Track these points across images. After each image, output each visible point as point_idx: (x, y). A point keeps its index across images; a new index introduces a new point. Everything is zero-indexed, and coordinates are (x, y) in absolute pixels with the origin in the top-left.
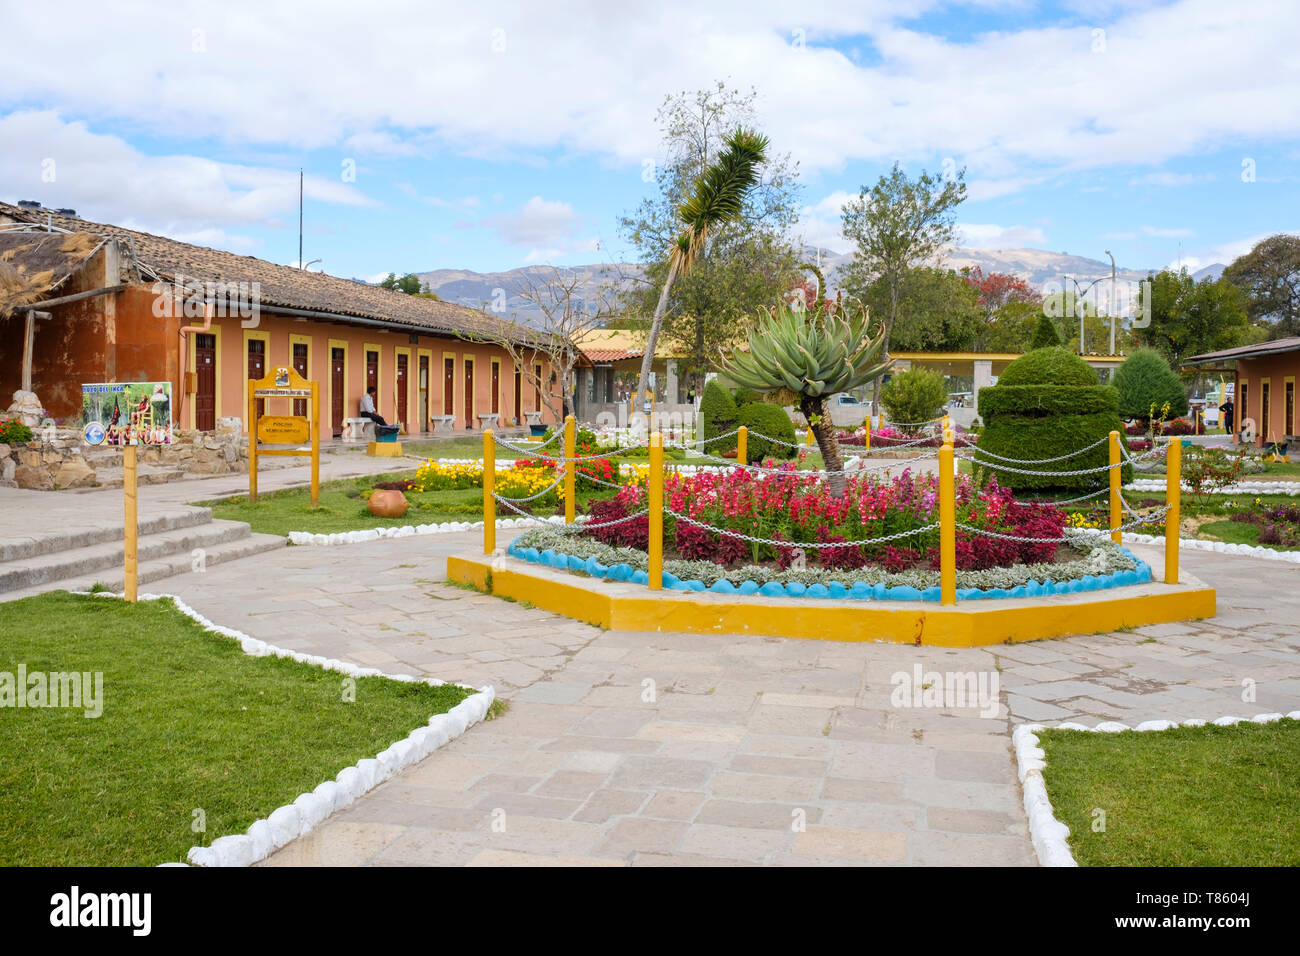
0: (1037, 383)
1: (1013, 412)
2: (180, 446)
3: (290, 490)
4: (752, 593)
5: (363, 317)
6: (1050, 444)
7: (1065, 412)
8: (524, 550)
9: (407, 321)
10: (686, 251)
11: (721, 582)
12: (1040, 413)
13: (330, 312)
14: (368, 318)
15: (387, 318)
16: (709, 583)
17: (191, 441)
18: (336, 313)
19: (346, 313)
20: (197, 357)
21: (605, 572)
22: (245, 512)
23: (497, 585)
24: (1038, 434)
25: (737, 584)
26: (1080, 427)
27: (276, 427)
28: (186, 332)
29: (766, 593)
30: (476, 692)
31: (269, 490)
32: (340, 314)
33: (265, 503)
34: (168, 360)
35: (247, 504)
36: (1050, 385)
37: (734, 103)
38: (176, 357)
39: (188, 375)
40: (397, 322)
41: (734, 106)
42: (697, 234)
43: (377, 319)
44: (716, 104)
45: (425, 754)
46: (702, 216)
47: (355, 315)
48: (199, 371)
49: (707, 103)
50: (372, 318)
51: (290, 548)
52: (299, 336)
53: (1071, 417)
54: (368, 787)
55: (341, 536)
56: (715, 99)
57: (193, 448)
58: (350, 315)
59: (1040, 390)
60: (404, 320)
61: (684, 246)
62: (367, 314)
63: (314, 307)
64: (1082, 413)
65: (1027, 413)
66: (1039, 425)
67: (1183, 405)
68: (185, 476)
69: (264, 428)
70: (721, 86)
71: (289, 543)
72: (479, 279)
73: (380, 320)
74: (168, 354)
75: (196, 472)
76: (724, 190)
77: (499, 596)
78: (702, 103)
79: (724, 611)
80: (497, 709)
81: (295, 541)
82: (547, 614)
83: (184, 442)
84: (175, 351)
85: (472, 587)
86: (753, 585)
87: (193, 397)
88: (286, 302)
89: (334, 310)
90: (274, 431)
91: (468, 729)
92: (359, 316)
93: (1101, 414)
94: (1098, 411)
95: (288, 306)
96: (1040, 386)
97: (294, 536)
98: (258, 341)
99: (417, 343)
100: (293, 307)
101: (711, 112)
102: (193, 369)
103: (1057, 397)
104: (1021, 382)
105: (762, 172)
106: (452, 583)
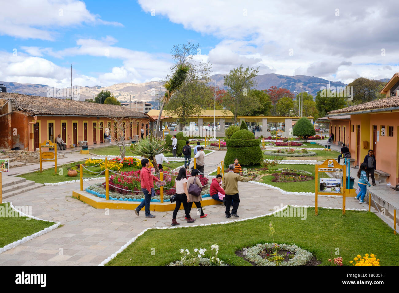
0: (239, 139)
1: (233, 146)
2: (26, 156)
3: (52, 168)
4: (126, 200)
5: (81, 115)
6: (241, 154)
7: (244, 146)
8: (88, 190)
9: (94, 114)
10: (167, 97)
11: (121, 198)
12: (239, 147)
13: (71, 115)
14: (83, 115)
15: (88, 114)
16: (118, 198)
17: (29, 155)
18: (73, 115)
19: (76, 115)
20: (34, 129)
21: (100, 196)
22: (38, 175)
23: (81, 198)
24: (238, 152)
25: (123, 199)
26: (248, 150)
27: (46, 155)
28: (30, 124)
29: (129, 201)
30: (57, 223)
31: (46, 168)
32: (74, 115)
33: (43, 173)
34: (25, 131)
35: (39, 173)
36: (241, 140)
37: (193, 48)
38: (27, 130)
39: (31, 134)
40: (91, 115)
41: (193, 49)
42: (170, 93)
43: (85, 115)
44: (188, 48)
45: (41, 235)
46: (171, 88)
47: (79, 115)
48: (34, 133)
49: (186, 48)
50: (84, 115)
51: (44, 187)
52: (64, 121)
53: (246, 148)
54: (28, 240)
55: (56, 184)
56: (187, 47)
57: (29, 157)
58: (77, 115)
59: (238, 141)
60: (93, 115)
61: (166, 96)
62: (82, 114)
63: (66, 114)
64: (249, 147)
65: (236, 147)
66: (238, 149)
67: (314, 132)
68: (27, 164)
69: (43, 155)
70: (189, 43)
71: (44, 186)
72: (135, 86)
73: (86, 115)
74: (25, 130)
75: (30, 163)
76: (177, 81)
77: (80, 200)
78: (184, 48)
79: (119, 204)
80: (60, 226)
81: (45, 185)
82: (87, 205)
83: (27, 155)
84: (27, 129)
85: (76, 198)
86: (127, 199)
87: (33, 139)
88: (58, 113)
89: (72, 114)
90: (46, 156)
91: (52, 230)
92: (80, 115)
93: (254, 147)
94: (253, 146)
95: (59, 114)
96: (239, 140)
97: (46, 184)
98: (51, 123)
99: (99, 119)
100: (60, 115)
101: (186, 50)
102: (33, 132)
103: (242, 143)
104: (235, 139)
105: (188, 76)
106: (73, 197)
